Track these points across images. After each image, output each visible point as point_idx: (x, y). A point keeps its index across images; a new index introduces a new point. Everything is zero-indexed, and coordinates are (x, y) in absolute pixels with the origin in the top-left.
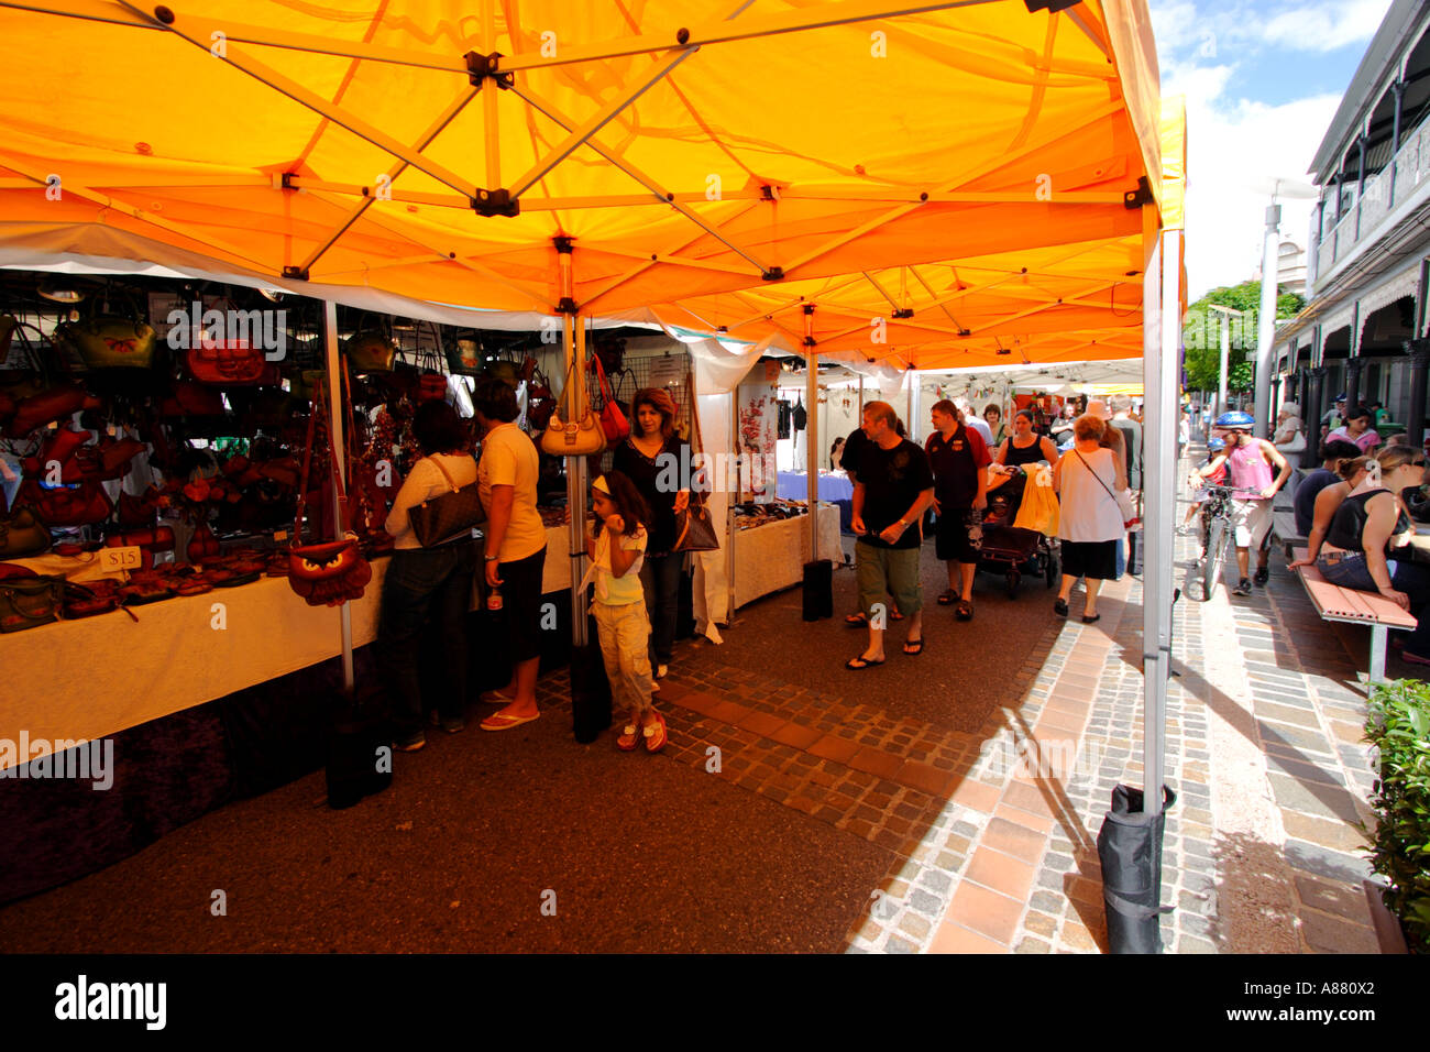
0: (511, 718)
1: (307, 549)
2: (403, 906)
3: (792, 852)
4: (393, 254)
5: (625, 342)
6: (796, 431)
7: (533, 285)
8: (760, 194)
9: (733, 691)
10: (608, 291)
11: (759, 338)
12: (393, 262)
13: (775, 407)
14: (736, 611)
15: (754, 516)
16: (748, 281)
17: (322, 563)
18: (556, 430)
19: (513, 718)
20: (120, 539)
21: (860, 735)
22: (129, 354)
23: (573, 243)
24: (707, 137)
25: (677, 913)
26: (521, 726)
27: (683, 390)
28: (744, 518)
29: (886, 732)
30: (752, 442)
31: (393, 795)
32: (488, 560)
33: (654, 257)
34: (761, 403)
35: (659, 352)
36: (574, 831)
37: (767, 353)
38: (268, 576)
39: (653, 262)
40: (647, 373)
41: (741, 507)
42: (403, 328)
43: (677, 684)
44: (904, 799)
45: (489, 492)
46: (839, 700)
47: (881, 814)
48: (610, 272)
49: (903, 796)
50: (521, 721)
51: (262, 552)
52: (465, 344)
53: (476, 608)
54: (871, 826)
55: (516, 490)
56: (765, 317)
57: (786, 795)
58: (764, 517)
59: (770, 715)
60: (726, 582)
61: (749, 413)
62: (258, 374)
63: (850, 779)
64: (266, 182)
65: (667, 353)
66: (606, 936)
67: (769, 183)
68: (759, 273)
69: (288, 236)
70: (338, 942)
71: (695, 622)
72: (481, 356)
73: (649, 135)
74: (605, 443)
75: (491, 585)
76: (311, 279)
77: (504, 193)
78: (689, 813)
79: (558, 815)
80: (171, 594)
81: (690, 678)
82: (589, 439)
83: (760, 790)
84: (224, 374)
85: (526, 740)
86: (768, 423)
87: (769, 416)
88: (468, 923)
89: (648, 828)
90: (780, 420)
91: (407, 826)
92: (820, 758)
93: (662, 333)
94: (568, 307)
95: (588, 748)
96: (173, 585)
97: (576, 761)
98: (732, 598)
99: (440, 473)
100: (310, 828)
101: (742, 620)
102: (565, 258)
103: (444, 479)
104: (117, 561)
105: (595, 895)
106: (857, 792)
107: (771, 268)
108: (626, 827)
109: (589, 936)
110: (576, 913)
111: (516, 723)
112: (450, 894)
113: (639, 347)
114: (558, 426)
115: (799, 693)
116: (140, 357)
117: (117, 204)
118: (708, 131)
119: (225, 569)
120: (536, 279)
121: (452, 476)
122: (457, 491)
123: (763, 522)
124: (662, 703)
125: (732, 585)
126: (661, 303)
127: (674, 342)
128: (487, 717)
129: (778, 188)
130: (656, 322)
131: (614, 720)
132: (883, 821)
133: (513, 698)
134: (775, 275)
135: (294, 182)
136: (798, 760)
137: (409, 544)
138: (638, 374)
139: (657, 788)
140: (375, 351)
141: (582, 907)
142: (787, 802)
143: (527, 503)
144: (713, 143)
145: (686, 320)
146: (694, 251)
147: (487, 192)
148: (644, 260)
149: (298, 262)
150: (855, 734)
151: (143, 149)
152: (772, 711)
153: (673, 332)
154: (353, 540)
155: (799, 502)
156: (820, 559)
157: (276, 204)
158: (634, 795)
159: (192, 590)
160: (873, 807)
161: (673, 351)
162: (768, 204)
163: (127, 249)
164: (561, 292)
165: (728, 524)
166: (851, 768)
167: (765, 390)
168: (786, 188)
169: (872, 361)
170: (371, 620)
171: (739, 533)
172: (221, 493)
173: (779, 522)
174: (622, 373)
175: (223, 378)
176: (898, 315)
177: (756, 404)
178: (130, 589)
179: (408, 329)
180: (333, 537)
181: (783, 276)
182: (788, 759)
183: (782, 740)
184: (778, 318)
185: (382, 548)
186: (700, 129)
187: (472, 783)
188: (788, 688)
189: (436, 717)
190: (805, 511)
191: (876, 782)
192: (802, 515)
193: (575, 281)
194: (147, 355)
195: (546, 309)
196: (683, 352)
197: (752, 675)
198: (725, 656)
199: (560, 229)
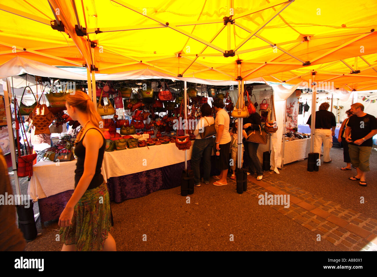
0: (220, 183)
1: (179, 137)
2: (197, 222)
3: (305, 240)
4: (199, 69)
5: (253, 87)
6: (304, 112)
7: (231, 74)
8: (303, 39)
9: (283, 188)
10: (251, 73)
11: (296, 83)
12: (199, 71)
13: (298, 105)
14: (284, 165)
15: (291, 137)
16: (297, 67)
17: (182, 141)
18: (235, 111)
19: (221, 183)
20: (146, 132)
21: (330, 211)
22: (149, 95)
23: (241, 61)
24: (287, 25)
25: (267, 246)
26: (223, 186)
27: (270, 100)
28: (287, 138)
29: (342, 212)
30: (290, 115)
31: (194, 196)
32: (217, 143)
33: (266, 63)
34: (294, 103)
35: (263, 89)
36: (237, 216)
37: (298, 88)
38: (171, 142)
39: (265, 64)
40: (259, 95)
41: (286, 134)
42: (199, 86)
43: (265, 183)
44: (349, 236)
45: (218, 126)
46: (322, 198)
47: (340, 238)
48: (252, 68)
49: (349, 235)
50: (223, 184)
51: (169, 137)
52: (212, 89)
53: (213, 155)
54: (336, 241)
55: (224, 126)
56: (299, 77)
57: (302, 223)
58: (294, 138)
59: (296, 198)
60: (281, 156)
61: (289, 106)
62: (170, 98)
63: (327, 223)
64: (175, 56)
65: (265, 89)
66: (247, 245)
67: (307, 36)
68: (302, 64)
69: (179, 67)
70: (184, 226)
71: (271, 166)
72: (216, 92)
73: (269, 28)
74: (249, 115)
75: (217, 149)
76: (183, 77)
77: (232, 51)
78: (270, 220)
79: (233, 210)
80: (154, 144)
81: (269, 182)
82: (245, 113)
83: (293, 219)
84: (165, 98)
85: (224, 190)
86: (296, 109)
87: (296, 107)
88: (212, 231)
89: (258, 220)
90: (299, 109)
91: (197, 204)
92: (315, 215)
93: (265, 84)
94: (240, 79)
95: (240, 195)
96: (155, 143)
97: (237, 198)
98: (283, 161)
99: (206, 121)
100: (177, 199)
101: (286, 168)
102: (239, 66)
103: (207, 122)
104: (145, 137)
105: (243, 234)
106: (329, 229)
107: (306, 62)
108: (252, 218)
109: (242, 244)
110: (239, 237)
111: (221, 185)
112: (207, 222)
113: (257, 88)
114: (236, 110)
115: (306, 193)
116: (151, 96)
117: (151, 65)
118: (287, 23)
119: (163, 140)
120: (232, 72)
121: (209, 122)
122: (210, 126)
123: (294, 139)
124: (261, 187)
125: (283, 157)
126: (267, 76)
127: (268, 86)
128: (214, 182)
129: (310, 37)
130: (263, 81)
131: (247, 189)
132: (340, 241)
133: (221, 179)
134: (307, 64)
135: (181, 55)
136: (306, 213)
137: (199, 138)
138: (256, 96)
139: (260, 211)
140: (193, 92)
141: (240, 236)
142: (303, 225)
143: (227, 129)
144: (289, 27)
145: (273, 80)
146: (280, 59)
147: (228, 51)
148: (262, 64)
149: (180, 73)
150: (329, 210)
151: (155, 53)
152: (297, 197)
153: (268, 83)
154: (188, 136)
155: (306, 134)
156: (314, 152)
157: (176, 61)
158: (254, 210)
159: (158, 144)
160: (336, 235)
161: (267, 89)
162: (306, 42)
163: (151, 74)
164: (238, 75)
165: (282, 139)
166: (327, 221)
167: (295, 99)
168: (313, 36)
169: (338, 89)
170: (190, 155)
171: (286, 142)
172: (162, 124)
173: (299, 140)
174: (251, 96)
175: (164, 99)
176: (353, 73)
177: (292, 104)
178: (148, 143)
179: (200, 86)
180: (184, 135)
181: (310, 64)
182: (303, 212)
183: (301, 206)
184: (302, 77)
185: (192, 138)
186: (285, 24)
187: (211, 197)
188: (302, 191)
189: (203, 180)
190: (309, 137)
191: (337, 227)
192: (307, 138)
193: (241, 71)
194: (152, 95)
195: (234, 79)
196: (270, 89)
197: (289, 184)
198: (280, 177)
199: (239, 58)
